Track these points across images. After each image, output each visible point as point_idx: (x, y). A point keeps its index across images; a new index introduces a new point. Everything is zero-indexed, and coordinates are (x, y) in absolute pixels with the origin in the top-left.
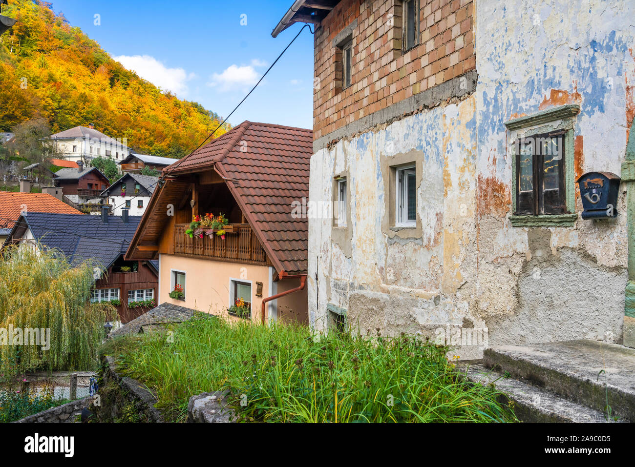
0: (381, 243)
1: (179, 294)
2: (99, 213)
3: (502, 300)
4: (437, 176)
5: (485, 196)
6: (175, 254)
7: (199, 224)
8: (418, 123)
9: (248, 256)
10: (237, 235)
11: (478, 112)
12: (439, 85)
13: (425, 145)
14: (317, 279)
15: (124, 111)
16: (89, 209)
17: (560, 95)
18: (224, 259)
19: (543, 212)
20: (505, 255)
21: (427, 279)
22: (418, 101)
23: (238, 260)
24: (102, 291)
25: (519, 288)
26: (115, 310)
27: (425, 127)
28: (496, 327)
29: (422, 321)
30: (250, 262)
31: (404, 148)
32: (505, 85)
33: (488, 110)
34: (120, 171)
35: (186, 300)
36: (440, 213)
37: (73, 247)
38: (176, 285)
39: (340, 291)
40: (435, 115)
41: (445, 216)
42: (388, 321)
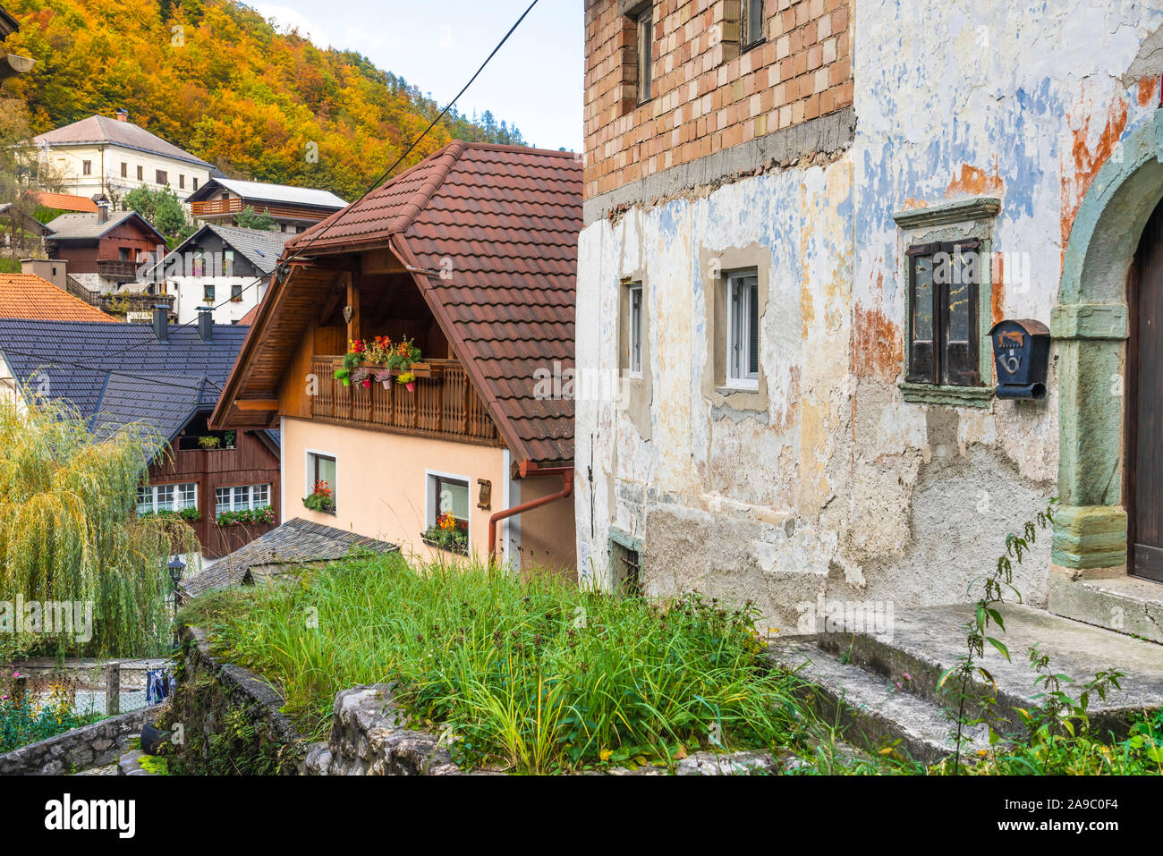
0: (701, 416)
1: (323, 501)
2: (146, 316)
3: (888, 530)
4: (793, 298)
5: (866, 342)
6: (313, 418)
7: (362, 359)
8: (762, 193)
9: (461, 425)
10: (438, 381)
11: (856, 188)
12: (797, 126)
13: (772, 237)
14: (591, 478)
15: (193, 77)
16: (124, 306)
17: (975, 175)
18: (414, 432)
19: (946, 380)
20: (893, 452)
21: (776, 488)
22: (763, 152)
23: (441, 434)
24: (161, 490)
25: (912, 511)
26: (190, 530)
27: (773, 203)
28: (879, 577)
29: (766, 566)
30: (466, 437)
31: (740, 237)
32: (896, 143)
33: (871, 185)
34: (189, 220)
35: (337, 512)
36: (796, 367)
37: (97, 393)
38: (317, 483)
39: (631, 503)
40: (789, 183)
41: (804, 374)
42: (713, 563)
